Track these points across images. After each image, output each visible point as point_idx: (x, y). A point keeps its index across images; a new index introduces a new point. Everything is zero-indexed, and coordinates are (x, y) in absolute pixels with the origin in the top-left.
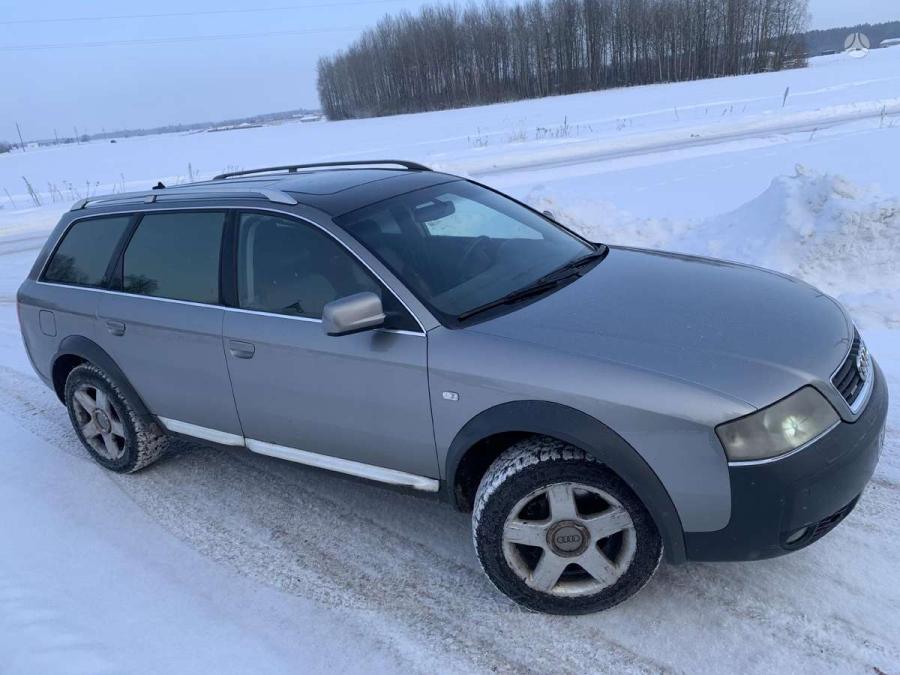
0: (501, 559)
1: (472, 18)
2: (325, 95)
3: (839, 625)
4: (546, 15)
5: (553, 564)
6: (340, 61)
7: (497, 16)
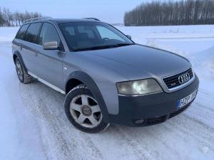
0: (69, 113)
1: (164, 4)
2: (125, 21)
3: (155, 154)
4: (184, 4)
5: (82, 117)
6: (130, 13)
7: (171, 4)
